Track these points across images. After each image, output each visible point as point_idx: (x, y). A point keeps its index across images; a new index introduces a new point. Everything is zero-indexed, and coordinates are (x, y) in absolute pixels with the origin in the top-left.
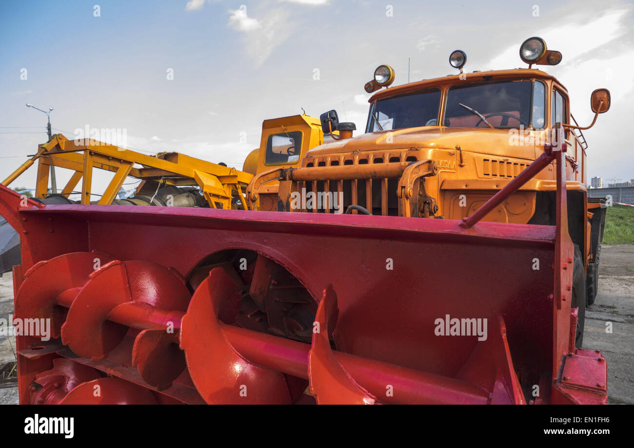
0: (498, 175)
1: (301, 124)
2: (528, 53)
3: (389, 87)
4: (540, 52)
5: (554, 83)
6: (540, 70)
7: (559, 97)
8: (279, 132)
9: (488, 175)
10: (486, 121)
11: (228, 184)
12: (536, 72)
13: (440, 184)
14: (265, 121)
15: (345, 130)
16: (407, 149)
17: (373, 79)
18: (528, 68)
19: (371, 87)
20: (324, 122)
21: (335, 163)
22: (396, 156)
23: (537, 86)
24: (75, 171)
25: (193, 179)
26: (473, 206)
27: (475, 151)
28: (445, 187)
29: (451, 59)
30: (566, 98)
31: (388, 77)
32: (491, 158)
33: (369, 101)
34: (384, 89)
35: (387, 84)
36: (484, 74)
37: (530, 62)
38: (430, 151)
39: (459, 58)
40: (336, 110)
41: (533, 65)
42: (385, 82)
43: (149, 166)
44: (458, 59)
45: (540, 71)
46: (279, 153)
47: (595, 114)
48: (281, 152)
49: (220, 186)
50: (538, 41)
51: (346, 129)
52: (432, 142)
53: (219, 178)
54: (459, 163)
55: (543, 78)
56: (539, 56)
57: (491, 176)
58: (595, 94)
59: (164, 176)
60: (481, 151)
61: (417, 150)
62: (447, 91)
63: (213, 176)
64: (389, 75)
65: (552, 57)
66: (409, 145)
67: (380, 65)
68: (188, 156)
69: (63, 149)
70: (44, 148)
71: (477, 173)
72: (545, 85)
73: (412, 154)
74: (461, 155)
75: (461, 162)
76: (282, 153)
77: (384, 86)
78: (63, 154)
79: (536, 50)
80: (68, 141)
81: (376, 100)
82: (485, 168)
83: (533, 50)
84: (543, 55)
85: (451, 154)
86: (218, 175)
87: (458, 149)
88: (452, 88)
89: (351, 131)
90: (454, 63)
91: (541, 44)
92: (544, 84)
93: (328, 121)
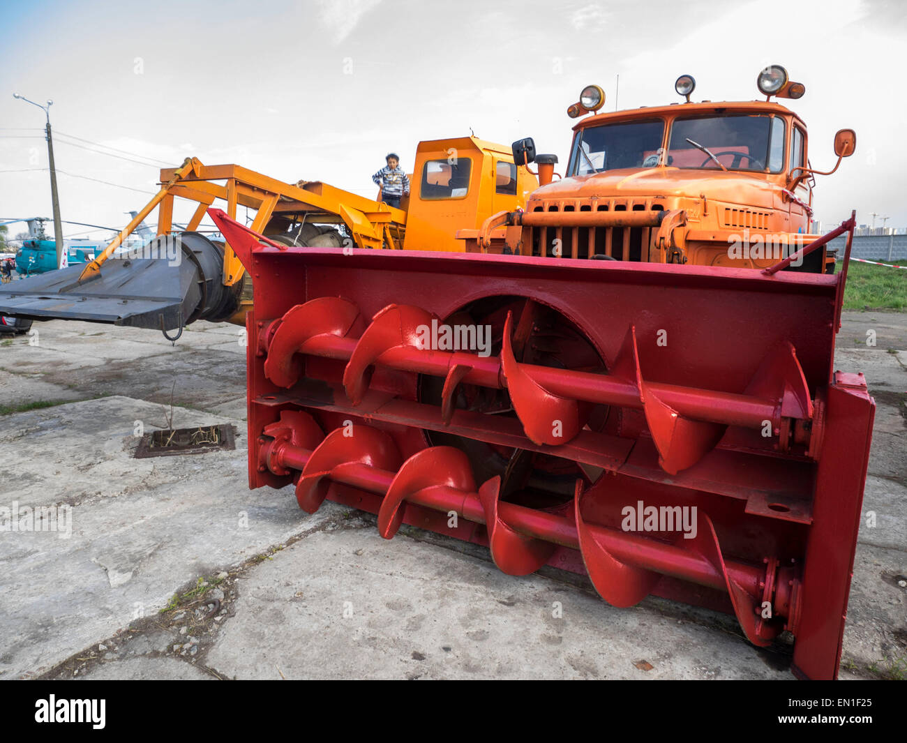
0: (731, 225)
1: (469, 148)
2: (767, 84)
3: (599, 112)
4: (780, 84)
5: (795, 120)
6: (779, 104)
7: (798, 134)
8: (440, 158)
9: (729, 225)
10: (717, 161)
11: (379, 223)
12: (776, 107)
13: (685, 234)
14: (420, 142)
15: (547, 164)
16: (653, 197)
17: (579, 101)
18: (765, 100)
19: (575, 111)
20: (518, 151)
21: (569, 208)
22: (640, 203)
23: (777, 123)
24: (199, 203)
25: (339, 216)
26: (718, 257)
27: (718, 199)
28: (691, 237)
29: (677, 85)
30: (804, 135)
31: (598, 101)
32: (732, 206)
33: (574, 129)
34: (591, 114)
35: (595, 109)
36: (716, 106)
37: (769, 94)
38: (676, 201)
39: (686, 83)
40: (533, 139)
41: (771, 97)
42: (593, 107)
43: (290, 198)
44: (686, 85)
45: (780, 106)
46: (435, 183)
47: (838, 157)
48: (437, 182)
49: (368, 225)
50: (779, 71)
51: (548, 162)
52: (678, 190)
53: (366, 214)
54: (703, 212)
55: (782, 114)
56: (780, 88)
57: (731, 226)
58: (839, 134)
59: (309, 212)
60: (723, 199)
61: (664, 198)
62: (672, 123)
63: (360, 213)
64: (599, 98)
65: (794, 90)
66: (654, 192)
67: (589, 85)
68: (333, 187)
69: (198, 176)
70: (178, 175)
71: (718, 222)
72: (785, 122)
73: (658, 202)
74: (705, 203)
75: (705, 211)
76: (439, 184)
77: (592, 110)
78: (196, 182)
79: (777, 81)
80: (204, 166)
81: (583, 128)
82: (727, 217)
83: (773, 81)
84: (783, 87)
85: (697, 203)
86: (366, 212)
87: (702, 197)
88: (677, 120)
89: (552, 164)
90: (681, 90)
91: (782, 74)
92: (783, 121)
93: (524, 151)
